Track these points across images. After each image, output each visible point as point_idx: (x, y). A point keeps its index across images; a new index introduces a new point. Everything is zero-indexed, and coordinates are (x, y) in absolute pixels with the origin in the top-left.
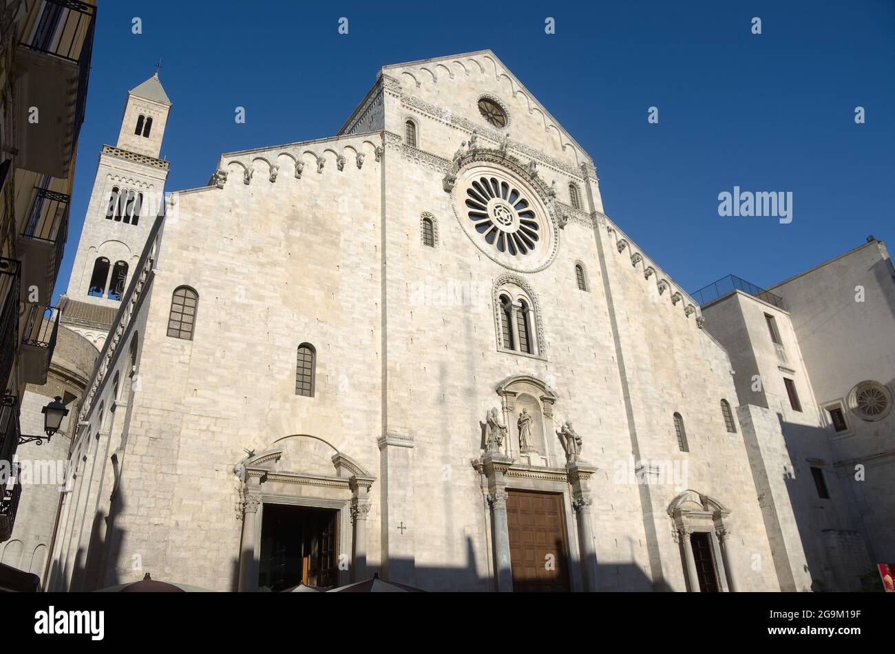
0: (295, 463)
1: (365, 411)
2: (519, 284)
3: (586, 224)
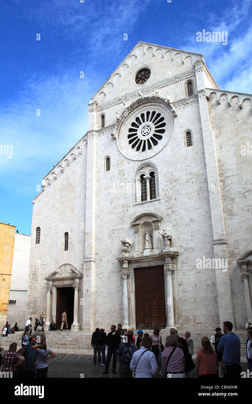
0: (64, 274)
2: (148, 165)
3: (195, 102)
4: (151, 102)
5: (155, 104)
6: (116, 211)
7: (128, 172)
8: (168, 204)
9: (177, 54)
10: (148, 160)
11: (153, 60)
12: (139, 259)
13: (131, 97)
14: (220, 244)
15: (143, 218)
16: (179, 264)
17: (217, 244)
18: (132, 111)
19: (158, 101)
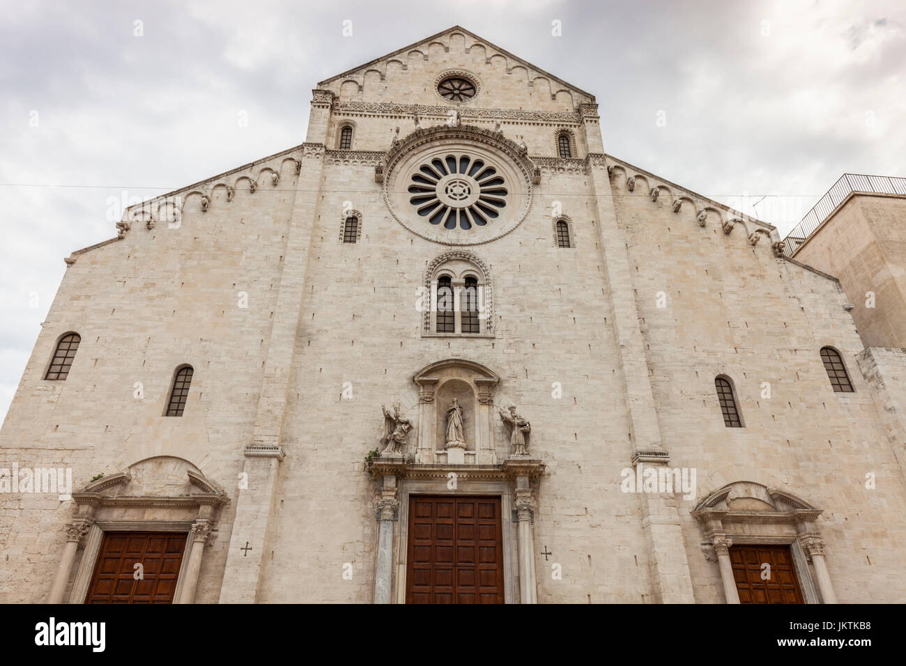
0: (148, 485)
1: (239, 424)
2: (465, 259)
3: (578, 172)
4: (477, 140)
5: (485, 146)
6: (365, 340)
7: (409, 259)
8: (513, 351)
9: (539, 78)
10: (466, 248)
11: (484, 68)
12: (435, 469)
14: (658, 464)
15: (449, 371)
16: (542, 497)
17: (652, 462)
18: (427, 142)
19: (494, 143)
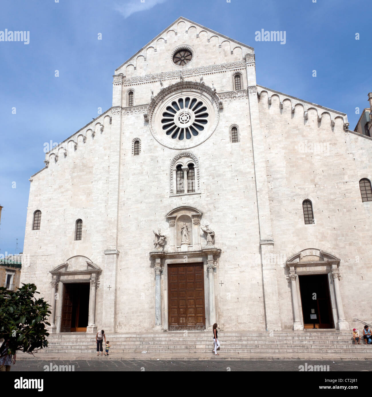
2: (188, 156)
3: (243, 97)
4: (193, 88)
6: (146, 201)
7: (162, 159)
8: (209, 199)
9: (225, 41)
10: (188, 150)
11: (196, 41)
12: (176, 254)
13: (168, 78)
14: (269, 245)
15: (181, 212)
16: (221, 262)
17: (266, 244)
18: (168, 94)
19: (201, 88)
